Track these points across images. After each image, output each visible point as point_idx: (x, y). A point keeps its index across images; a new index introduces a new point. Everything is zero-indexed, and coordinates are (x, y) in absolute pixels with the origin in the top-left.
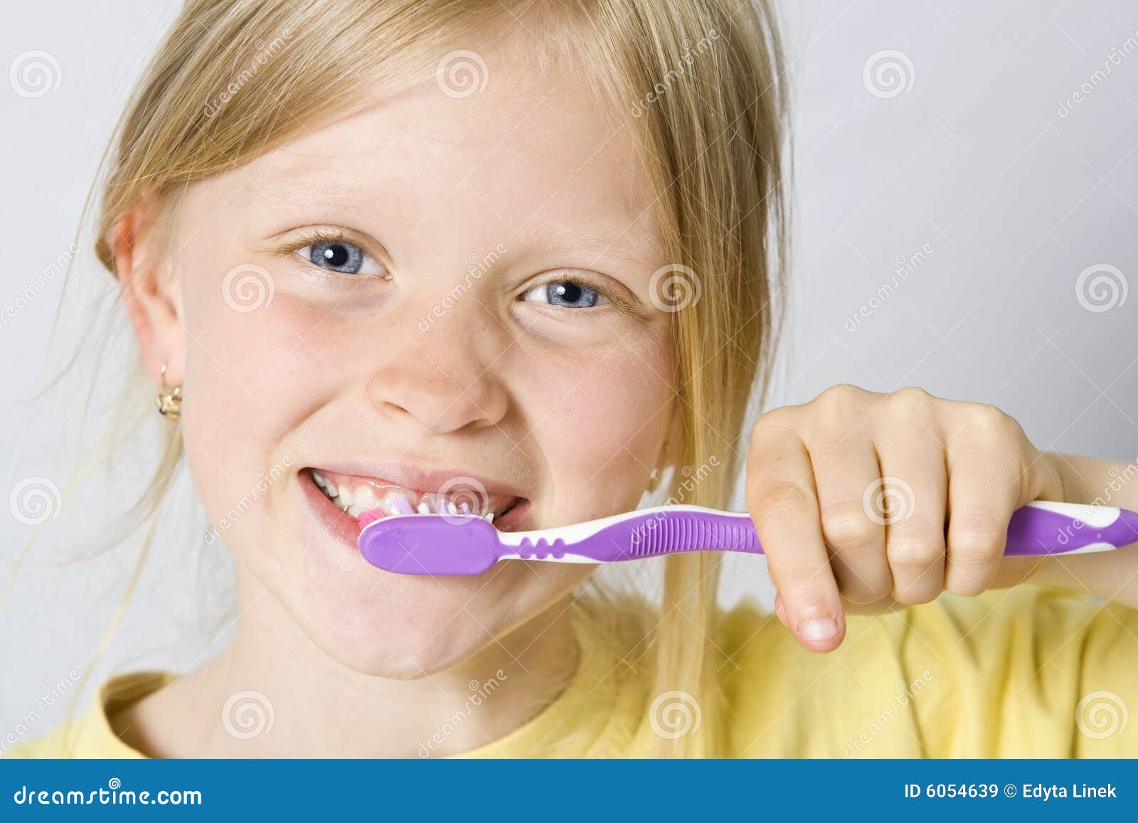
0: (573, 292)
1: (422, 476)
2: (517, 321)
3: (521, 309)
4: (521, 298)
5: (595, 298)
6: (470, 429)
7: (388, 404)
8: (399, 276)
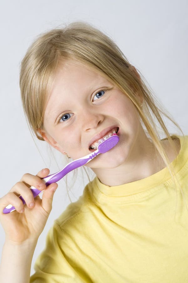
0: (100, 94)
1: (99, 134)
2: (95, 105)
3: (94, 102)
4: (93, 101)
5: (103, 92)
6: (99, 123)
7: (87, 130)
8: (75, 113)
